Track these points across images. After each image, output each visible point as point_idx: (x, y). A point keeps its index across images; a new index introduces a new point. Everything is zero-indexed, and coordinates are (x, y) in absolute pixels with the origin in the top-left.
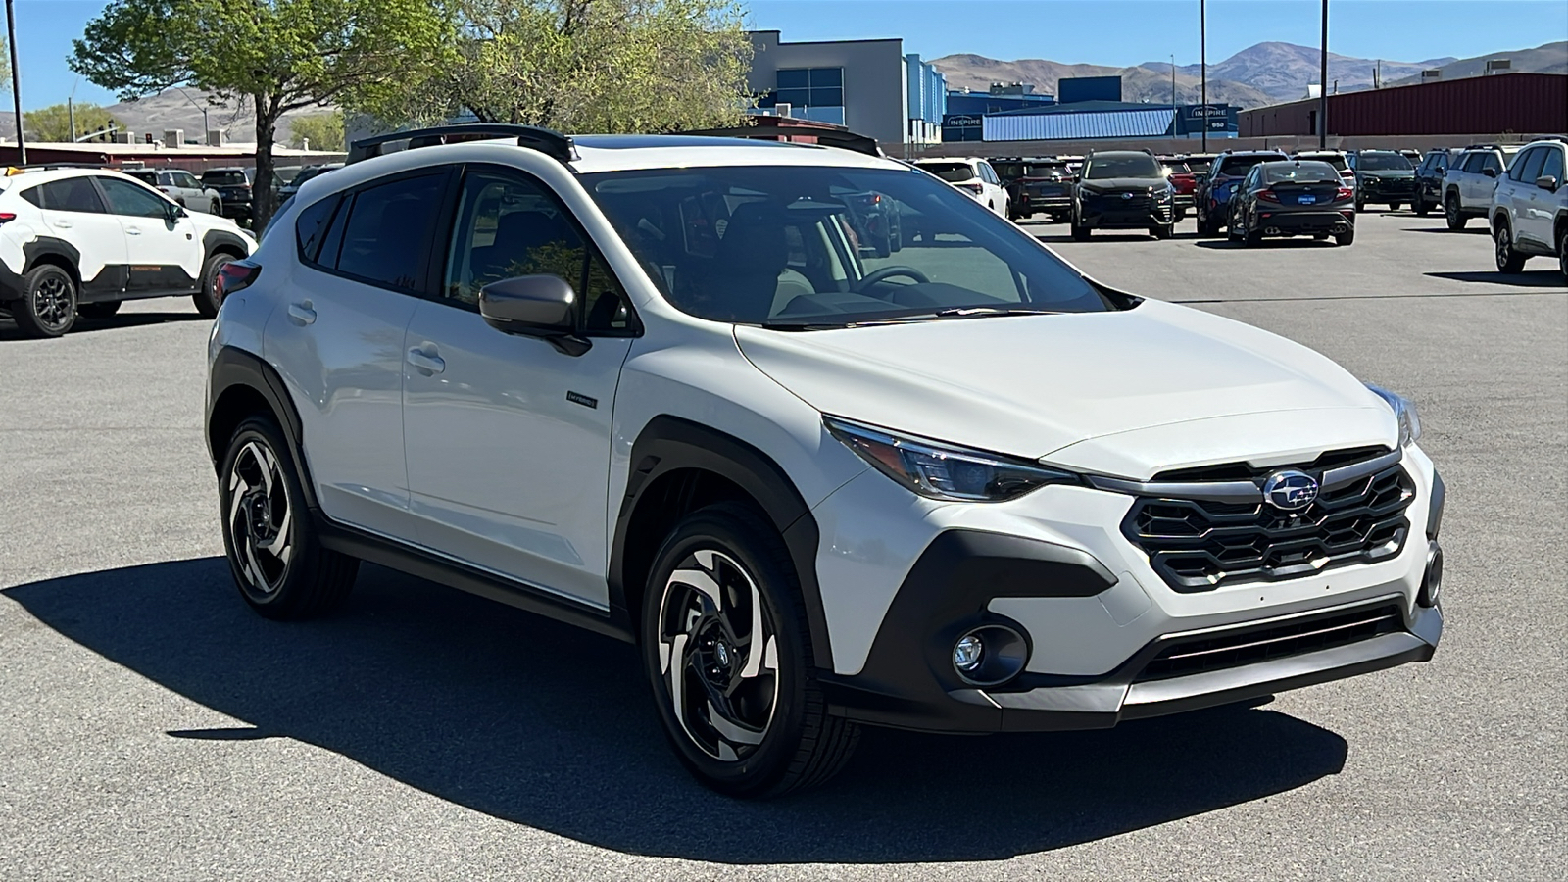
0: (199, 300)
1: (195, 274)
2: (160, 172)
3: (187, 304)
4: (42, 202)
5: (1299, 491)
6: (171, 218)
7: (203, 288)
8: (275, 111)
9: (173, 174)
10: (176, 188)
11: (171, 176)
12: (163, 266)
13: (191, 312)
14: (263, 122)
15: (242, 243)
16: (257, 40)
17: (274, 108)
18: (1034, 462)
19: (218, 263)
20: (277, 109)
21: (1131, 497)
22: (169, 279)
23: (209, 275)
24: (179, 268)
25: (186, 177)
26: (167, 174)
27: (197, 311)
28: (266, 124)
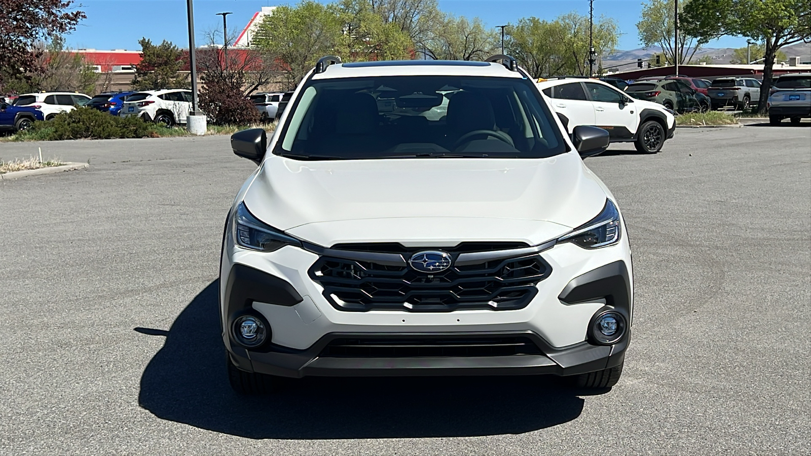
0: (637, 144)
1: (633, 131)
2: (738, 79)
3: (631, 146)
4: (553, 95)
5: (436, 263)
6: (622, 103)
7: (638, 138)
8: (776, 47)
9: (745, 80)
10: (746, 87)
11: (744, 81)
12: (615, 127)
13: (633, 150)
14: (769, 52)
15: (663, 115)
16: (762, 9)
17: (776, 45)
18: (283, 232)
19: (648, 125)
20: (777, 46)
21: (317, 255)
22: (620, 133)
23: (642, 132)
24: (625, 127)
25: (754, 82)
26: (742, 80)
27: (635, 149)
28: (770, 53)
